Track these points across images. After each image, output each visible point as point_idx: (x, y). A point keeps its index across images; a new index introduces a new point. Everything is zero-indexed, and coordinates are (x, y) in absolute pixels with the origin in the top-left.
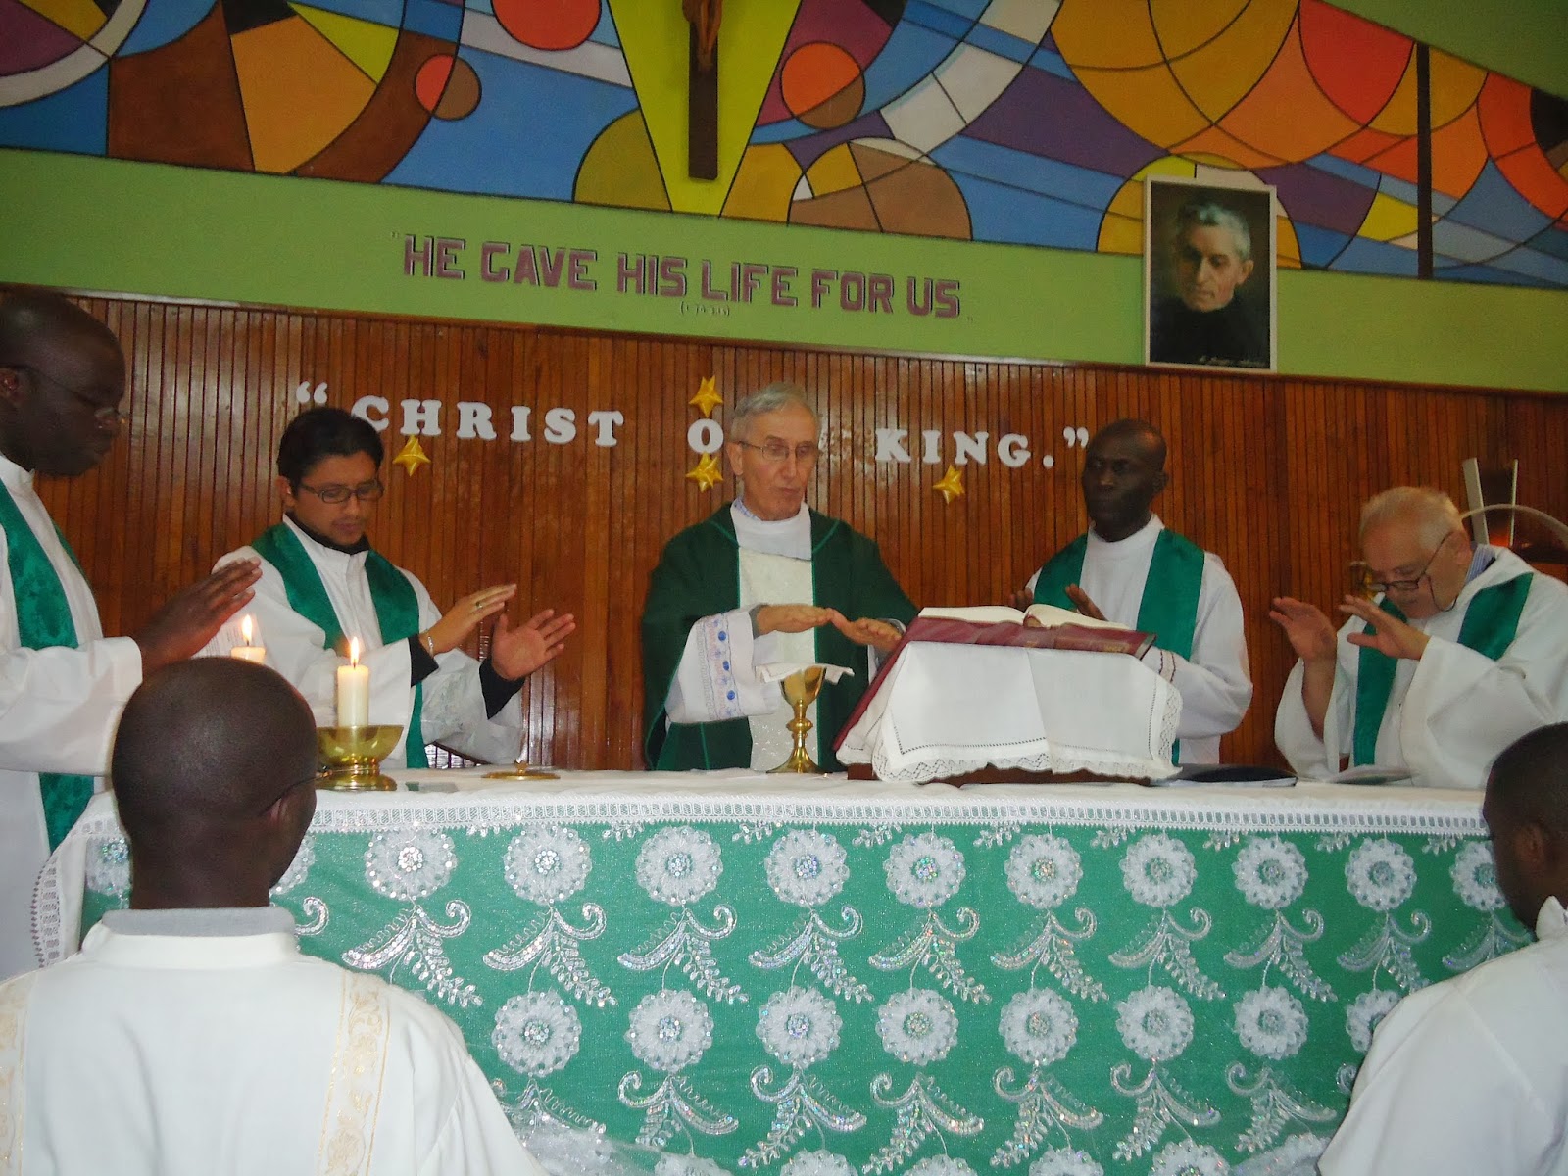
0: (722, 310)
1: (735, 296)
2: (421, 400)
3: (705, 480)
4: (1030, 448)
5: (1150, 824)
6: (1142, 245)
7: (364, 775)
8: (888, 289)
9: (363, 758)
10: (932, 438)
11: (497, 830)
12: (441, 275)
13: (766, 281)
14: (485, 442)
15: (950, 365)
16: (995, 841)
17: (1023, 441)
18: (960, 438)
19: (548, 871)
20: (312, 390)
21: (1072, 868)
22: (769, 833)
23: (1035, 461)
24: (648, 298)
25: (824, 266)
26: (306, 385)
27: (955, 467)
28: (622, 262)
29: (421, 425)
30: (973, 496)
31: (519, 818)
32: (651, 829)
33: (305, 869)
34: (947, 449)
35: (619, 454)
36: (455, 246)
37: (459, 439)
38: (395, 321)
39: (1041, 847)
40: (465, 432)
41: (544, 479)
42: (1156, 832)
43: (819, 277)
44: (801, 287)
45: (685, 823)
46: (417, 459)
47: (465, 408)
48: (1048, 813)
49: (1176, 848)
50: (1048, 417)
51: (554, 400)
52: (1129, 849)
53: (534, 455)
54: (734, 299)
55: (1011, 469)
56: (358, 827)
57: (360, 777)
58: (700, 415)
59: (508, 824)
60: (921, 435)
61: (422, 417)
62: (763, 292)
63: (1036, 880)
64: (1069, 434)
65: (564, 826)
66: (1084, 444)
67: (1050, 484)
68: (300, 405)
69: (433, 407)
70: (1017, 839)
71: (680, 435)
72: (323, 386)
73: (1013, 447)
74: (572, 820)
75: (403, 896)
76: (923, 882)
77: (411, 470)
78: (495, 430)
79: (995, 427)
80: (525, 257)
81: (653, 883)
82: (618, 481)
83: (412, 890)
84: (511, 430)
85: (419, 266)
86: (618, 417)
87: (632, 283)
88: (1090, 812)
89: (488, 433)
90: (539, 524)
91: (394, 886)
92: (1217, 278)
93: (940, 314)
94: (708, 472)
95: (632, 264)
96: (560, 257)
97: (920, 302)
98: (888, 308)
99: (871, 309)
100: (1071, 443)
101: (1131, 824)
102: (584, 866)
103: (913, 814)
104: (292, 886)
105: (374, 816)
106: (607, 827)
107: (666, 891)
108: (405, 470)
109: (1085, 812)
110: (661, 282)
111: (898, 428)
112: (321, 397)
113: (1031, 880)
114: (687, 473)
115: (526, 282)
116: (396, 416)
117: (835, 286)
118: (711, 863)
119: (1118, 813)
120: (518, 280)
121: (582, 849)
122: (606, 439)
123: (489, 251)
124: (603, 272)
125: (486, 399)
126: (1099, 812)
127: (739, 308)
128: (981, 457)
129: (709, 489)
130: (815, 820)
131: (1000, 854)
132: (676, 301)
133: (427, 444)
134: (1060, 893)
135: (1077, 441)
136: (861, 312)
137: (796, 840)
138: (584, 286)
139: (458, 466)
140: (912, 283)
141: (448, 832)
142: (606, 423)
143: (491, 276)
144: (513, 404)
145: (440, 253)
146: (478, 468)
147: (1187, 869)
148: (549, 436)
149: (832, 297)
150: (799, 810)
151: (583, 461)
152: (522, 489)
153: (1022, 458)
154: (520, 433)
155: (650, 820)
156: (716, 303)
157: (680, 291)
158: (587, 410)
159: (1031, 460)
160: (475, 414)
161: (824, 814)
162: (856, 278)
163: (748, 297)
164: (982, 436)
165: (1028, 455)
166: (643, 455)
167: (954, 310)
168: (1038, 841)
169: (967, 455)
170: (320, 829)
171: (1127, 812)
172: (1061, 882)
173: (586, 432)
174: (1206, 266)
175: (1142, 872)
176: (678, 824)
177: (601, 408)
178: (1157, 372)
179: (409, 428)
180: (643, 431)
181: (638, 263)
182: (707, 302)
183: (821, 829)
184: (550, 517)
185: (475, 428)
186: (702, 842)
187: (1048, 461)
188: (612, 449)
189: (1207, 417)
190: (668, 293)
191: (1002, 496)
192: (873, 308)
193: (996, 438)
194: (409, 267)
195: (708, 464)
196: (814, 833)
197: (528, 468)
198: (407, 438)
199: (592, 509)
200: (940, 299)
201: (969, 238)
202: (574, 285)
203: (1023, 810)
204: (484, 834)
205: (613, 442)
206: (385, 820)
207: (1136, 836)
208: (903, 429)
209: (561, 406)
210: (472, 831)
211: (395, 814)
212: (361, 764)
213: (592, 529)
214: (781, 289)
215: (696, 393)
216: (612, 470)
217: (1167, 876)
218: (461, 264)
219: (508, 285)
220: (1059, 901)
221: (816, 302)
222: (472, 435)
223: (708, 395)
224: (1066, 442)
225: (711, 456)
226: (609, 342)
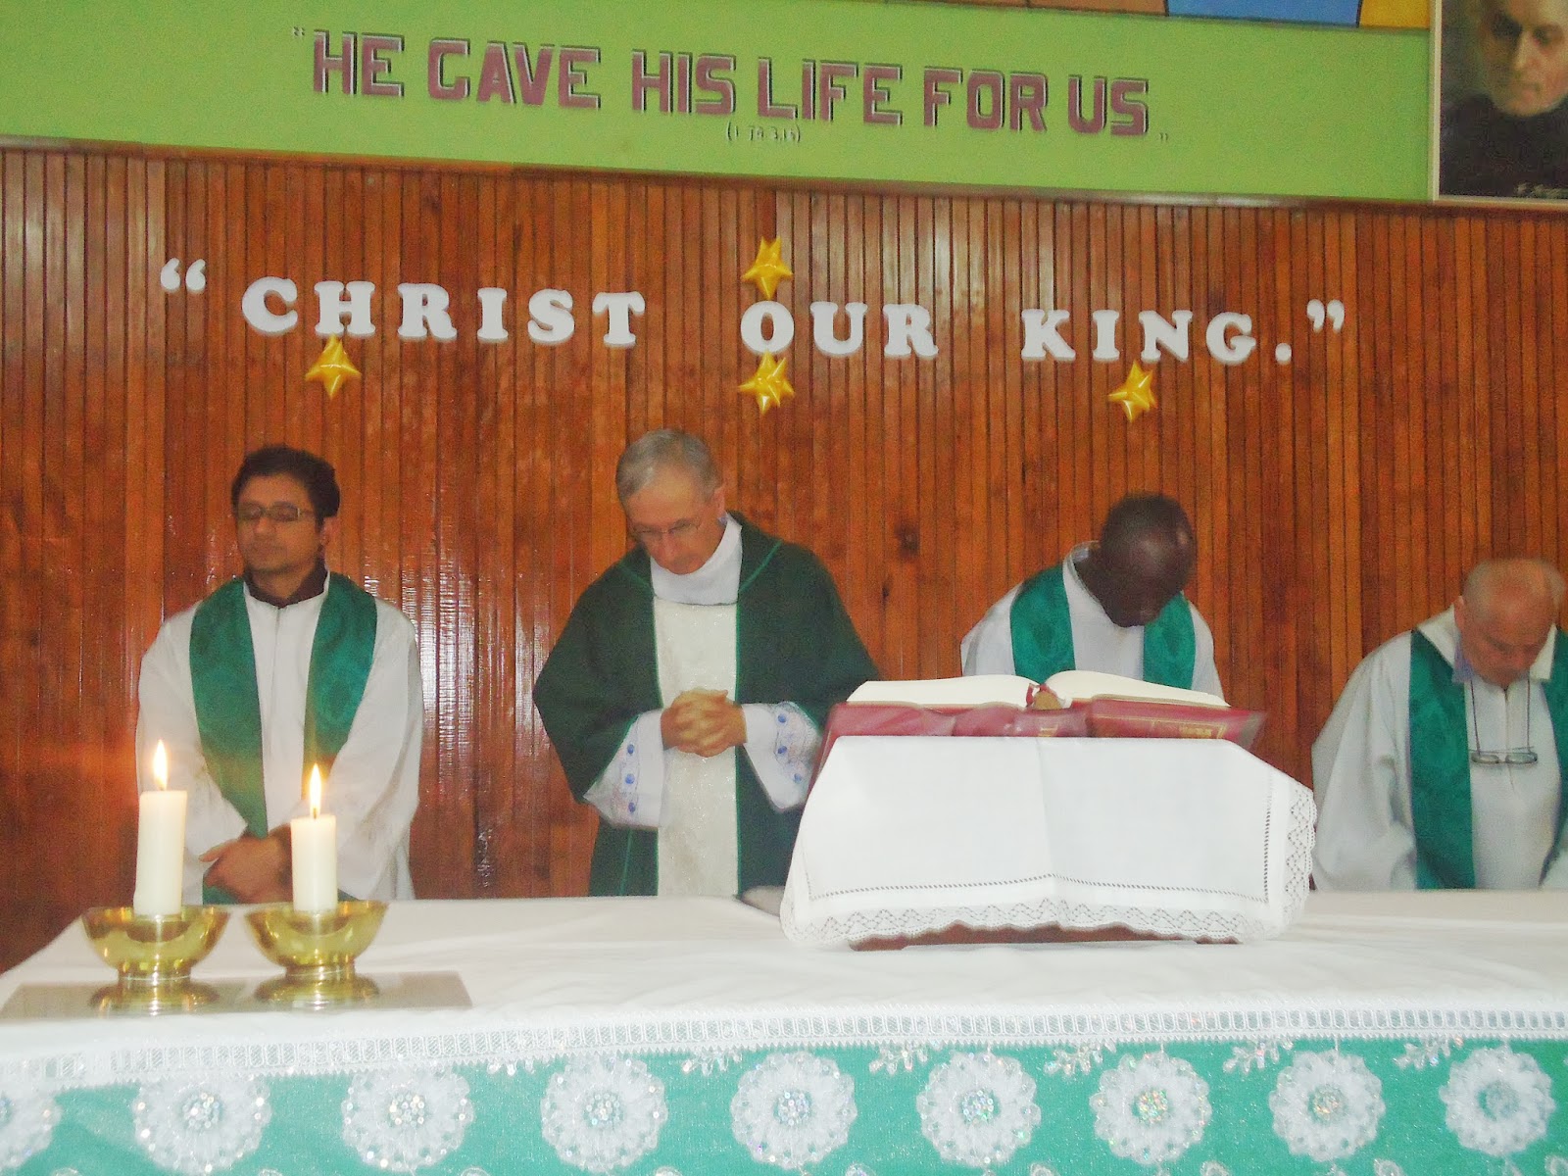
0: (789, 133)
1: (808, 112)
2: (345, 282)
3: (768, 393)
4: (1256, 333)
5: (1486, 1032)
6: (1429, 19)
7: (334, 981)
8: (1038, 94)
9: (331, 958)
10: (1106, 322)
11: (529, 1064)
12: (367, 91)
13: (855, 87)
14: (440, 345)
15: (1134, 211)
16: (1254, 1063)
17: (1245, 323)
18: (1150, 321)
19: (605, 1122)
20: (183, 271)
21: (1369, 1100)
22: (923, 1059)
23: (1263, 353)
24: (676, 120)
25: (943, 60)
26: (174, 263)
27: (1143, 367)
28: (639, 64)
29: (345, 320)
30: (1169, 407)
31: (562, 1046)
32: (754, 1057)
33: (258, 1130)
34: (1130, 337)
35: (639, 358)
36: (391, 47)
37: (402, 343)
38: (303, 164)
39: (1324, 1071)
40: (411, 329)
41: (528, 400)
42: (1493, 1044)
43: (934, 79)
44: (907, 96)
45: (802, 1048)
46: (341, 372)
47: (410, 294)
48: (1333, 1021)
49: (1524, 1067)
50: (1283, 285)
51: (541, 279)
52: (1454, 1070)
53: (513, 362)
54: (806, 115)
55: (1227, 368)
56: (332, 1068)
57: (330, 985)
58: (758, 296)
59: (546, 1057)
60: (1090, 316)
61: (345, 308)
62: (850, 105)
63: (1315, 1118)
64: (1315, 310)
65: (626, 1056)
66: (1338, 324)
67: (1286, 388)
68: (167, 295)
69: (363, 292)
70: (1286, 1059)
71: (729, 325)
72: (199, 266)
73: (1230, 333)
74: (637, 1047)
75: (399, 1165)
76: (1148, 1125)
77: (332, 388)
78: (456, 324)
79: (1203, 306)
80: (494, 61)
81: (757, 1136)
82: (638, 398)
83: (410, 1156)
84: (478, 325)
85: (336, 79)
86: (637, 302)
87: (654, 97)
88: (1395, 1017)
89: (444, 330)
90: (522, 465)
91: (384, 1151)
92: (1544, 60)
93: (1118, 131)
94: (773, 383)
95: (654, 67)
96: (545, 60)
97: (1088, 114)
98: (1038, 125)
99: (1013, 127)
100: (1318, 324)
101: (1458, 1033)
102: (656, 1115)
103: (1132, 1025)
104: (240, 1155)
105: (354, 1050)
106: (689, 1055)
107: (775, 1146)
108: (324, 390)
109: (1388, 1018)
110: (697, 93)
111: (1056, 308)
112: (196, 281)
113: (1308, 1119)
114: (740, 382)
115: (495, 99)
116: (309, 308)
117: (959, 92)
118: (839, 1105)
119: (1437, 1017)
120: (484, 96)
121: (652, 1089)
122: (620, 336)
123: (438, 53)
124: (610, 80)
125: (440, 281)
126: (1409, 1017)
127: (815, 129)
128: (1180, 349)
129: (773, 408)
130: (991, 1039)
131: (1262, 1083)
132: (720, 124)
133: (356, 350)
134: (1351, 1139)
135: (1328, 322)
136: (999, 129)
137: (962, 1068)
138: (584, 103)
139: (401, 382)
140: (1075, 85)
141: (461, 1070)
142: (619, 308)
143: (444, 91)
144: (479, 286)
145: (366, 58)
146: (431, 383)
147: (1540, 1097)
148: (535, 333)
149: (954, 113)
150: (965, 1024)
151: (586, 370)
152: (497, 412)
153: (1243, 349)
154: (493, 329)
155: (752, 1045)
156: (782, 125)
157: (725, 106)
158: (591, 290)
159: (1257, 353)
160: (425, 302)
161: (1003, 1030)
162: (992, 80)
163: (829, 113)
164: (1183, 318)
165: (1251, 344)
166: (675, 359)
167: (1138, 125)
168: (1317, 1061)
169: (1159, 346)
170: (276, 1070)
171: (1451, 1016)
172: (1353, 1122)
173: (590, 326)
174: (1527, 45)
175: (1474, 1103)
176: (790, 1050)
177: (610, 289)
178: (1450, 213)
179: (328, 325)
180: (674, 321)
181: (663, 65)
182: (768, 124)
183: (1000, 1051)
184: (539, 453)
185: (425, 323)
186: (826, 1073)
187: (1283, 353)
188: (628, 353)
189: (1528, 279)
190: (706, 109)
191: (1213, 411)
192: (1016, 124)
193: (1203, 321)
194: (320, 82)
195: (771, 372)
196: (988, 1057)
197: (504, 383)
198: (324, 342)
199: (600, 440)
200: (1119, 109)
201: (1163, 11)
202: (566, 102)
203: (1295, 1017)
204: (511, 1071)
205: (629, 340)
206: (370, 1053)
207: (1462, 1052)
208: (1062, 308)
209: (551, 286)
210: (494, 1068)
211: (385, 1046)
212: (330, 965)
213: (601, 469)
214: (879, 98)
215: (752, 263)
216: (629, 381)
217: (1512, 1107)
218: (397, 75)
219: (469, 106)
220: (1351, 1151)
221: (930, 117)
222: (419, 333)
223: (770, 264)
224: (1309, 323)
225: (776, 359)
226: (620, 190)
